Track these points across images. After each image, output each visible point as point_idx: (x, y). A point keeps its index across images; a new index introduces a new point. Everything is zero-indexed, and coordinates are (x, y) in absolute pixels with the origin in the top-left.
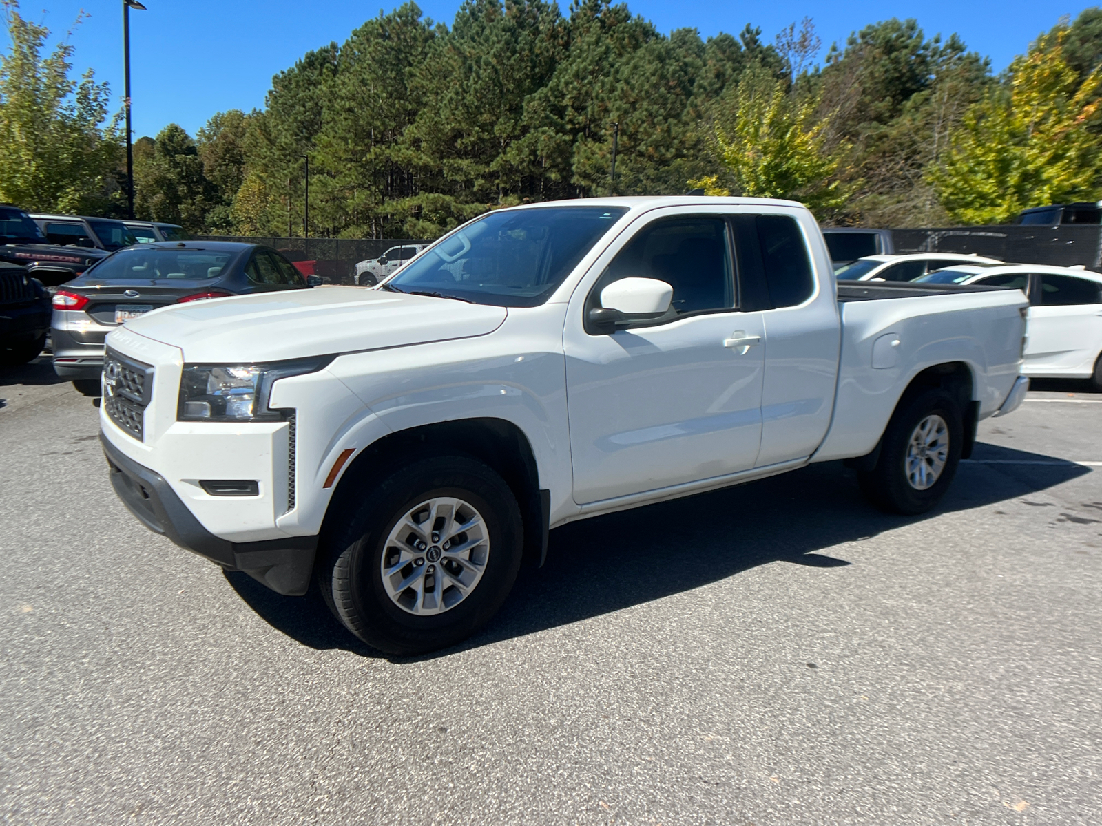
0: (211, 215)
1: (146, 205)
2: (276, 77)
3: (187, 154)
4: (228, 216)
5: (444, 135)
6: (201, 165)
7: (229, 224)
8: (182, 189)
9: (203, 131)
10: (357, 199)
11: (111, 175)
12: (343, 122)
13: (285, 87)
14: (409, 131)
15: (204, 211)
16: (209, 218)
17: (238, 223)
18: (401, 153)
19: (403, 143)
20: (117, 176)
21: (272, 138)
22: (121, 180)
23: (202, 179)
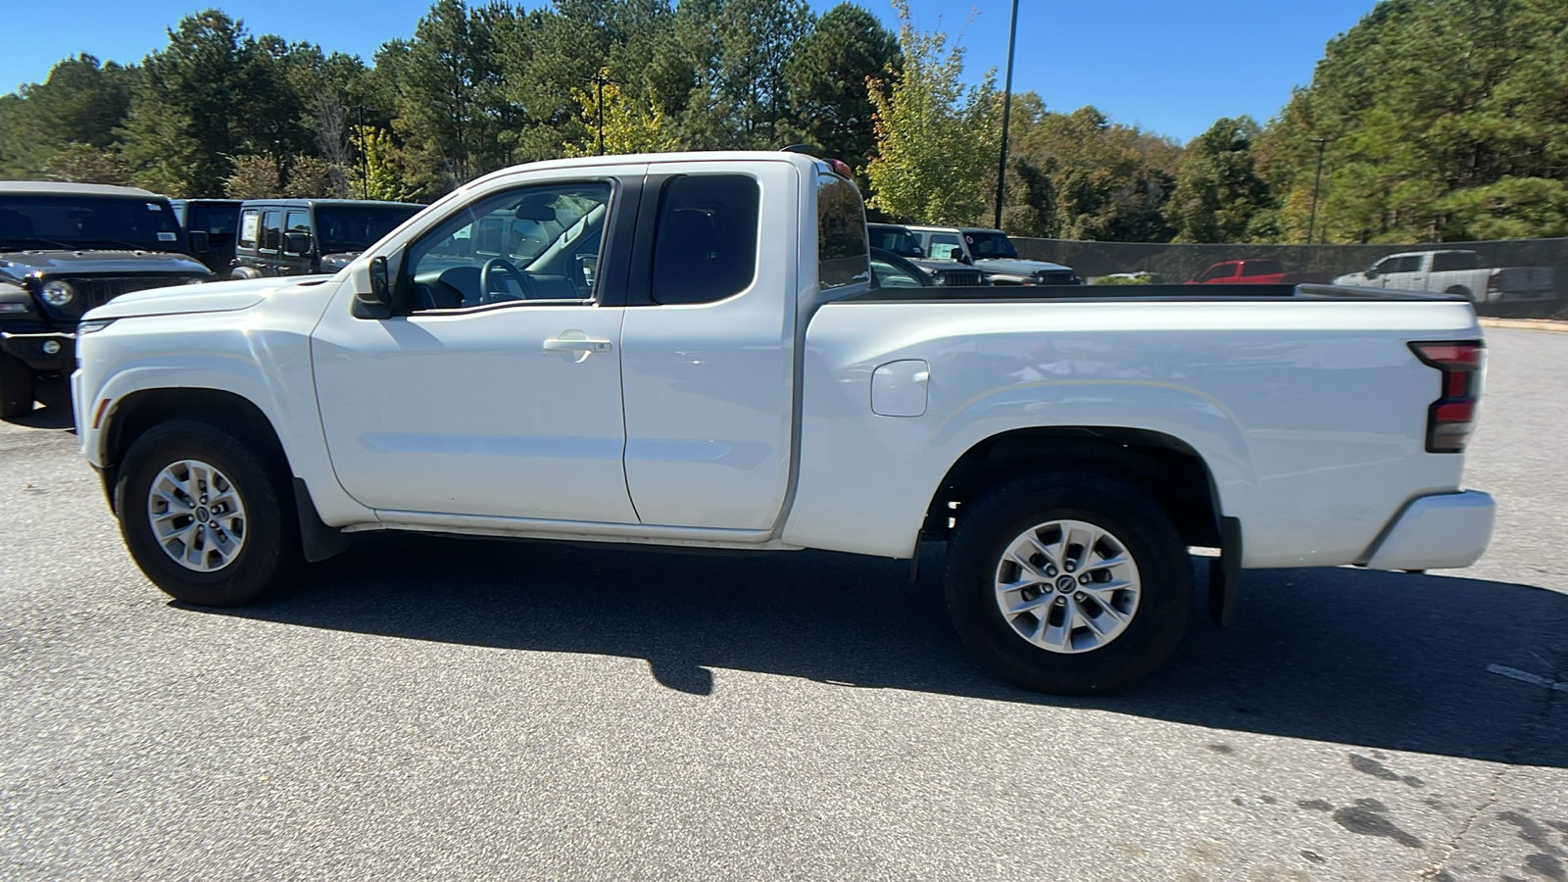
0: (1255, 222)
1: (1180, 211)
2: (1330, 43)
3: (1234, 150)
4: (1275, 221)
5: (1558, 89)
6: (1251, 162)
7: (1276, 232)
8: (1222, 192)
9: (1272, 121)
10: (1405, 192)
11: (1155, 179)
12: (1402, 87)
13: (1338, 53)
14: (1501, 91)
15: (1248, 216)
16: (1253, 223)
17: (1288, 229)
18: (1484, 122)
19: (1490, 108)
20: (1162, 181)
21: (1312, 120)
22: (1165, 185)
23: (1250, 178)
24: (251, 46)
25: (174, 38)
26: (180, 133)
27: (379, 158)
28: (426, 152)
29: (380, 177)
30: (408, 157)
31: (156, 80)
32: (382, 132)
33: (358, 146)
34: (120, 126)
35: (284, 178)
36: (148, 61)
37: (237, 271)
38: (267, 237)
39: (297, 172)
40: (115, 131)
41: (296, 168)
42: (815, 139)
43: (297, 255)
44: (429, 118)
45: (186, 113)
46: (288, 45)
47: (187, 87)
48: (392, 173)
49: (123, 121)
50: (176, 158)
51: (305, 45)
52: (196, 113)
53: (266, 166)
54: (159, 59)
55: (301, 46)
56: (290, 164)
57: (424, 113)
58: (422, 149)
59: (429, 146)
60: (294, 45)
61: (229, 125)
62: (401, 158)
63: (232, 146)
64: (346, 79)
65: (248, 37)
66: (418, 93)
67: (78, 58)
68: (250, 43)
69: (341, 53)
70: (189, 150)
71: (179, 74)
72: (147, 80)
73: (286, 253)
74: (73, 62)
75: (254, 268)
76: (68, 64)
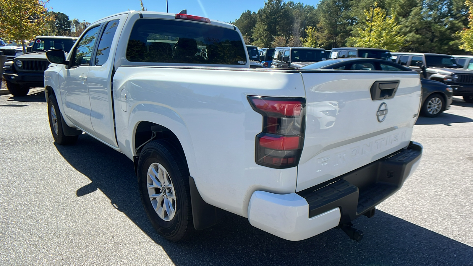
24: (285, 4)
25: (266, 4)
26: (264, 30)
27: (312, 36)
28: (325, 34)
29: (312, 42)
30: (320, 35)
31: (260, 16)
32: (314, 28)
33: (307, 33)
34: (253, 29)
35: (287, 42)
36: (259, 11)
37: (272, 66)
38: (280, 57)
39: (290, 40)
40: (252, 30)
41: (290, 39)
42: (462, 24)
43: (285, 62)
44: (327, 23)
45: (266, 25)
46: (295, 4)
47: (267, 17)
48: (315, 40)
49: (254, 28)
50: (262, 37)
51: (299, 3)
52: (269, 25)
53: (283, 38)
54: (262, 10)
55: (298, 4)
56: (289, 38)
57: (326, 21)
58: (324, 33)
59: (326, 32)
60: (296, 3)
61: (277, 28)
62: (318, 36)
63: (276, 34)
64: (308, 12)
65: (284, 2)
66: (325, 15)
67: (247, 11)
68: (284, 4)
69: (308, 5)
70: (265, 35)
71: (266, 14)
72: (258, 16)
73: (283, 62)
74: (246, 13)
75: (276, 66)
76: (244, 13)
